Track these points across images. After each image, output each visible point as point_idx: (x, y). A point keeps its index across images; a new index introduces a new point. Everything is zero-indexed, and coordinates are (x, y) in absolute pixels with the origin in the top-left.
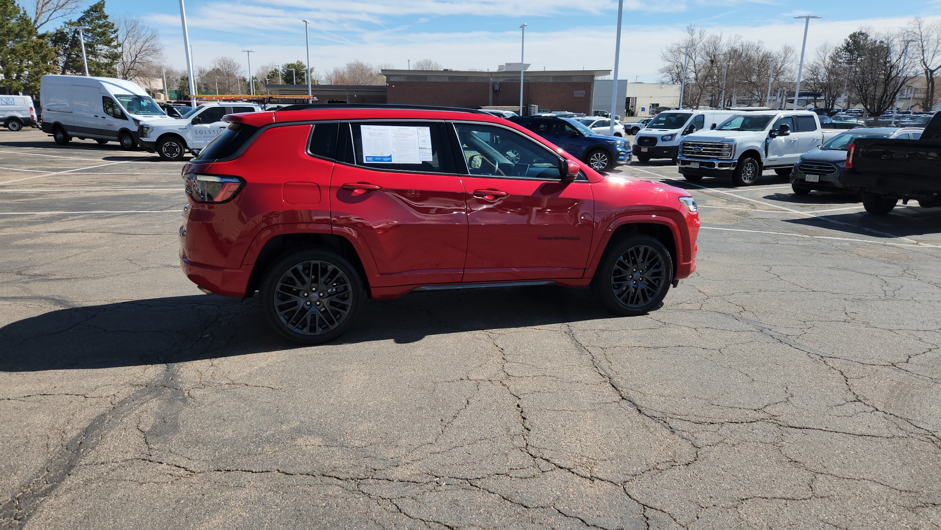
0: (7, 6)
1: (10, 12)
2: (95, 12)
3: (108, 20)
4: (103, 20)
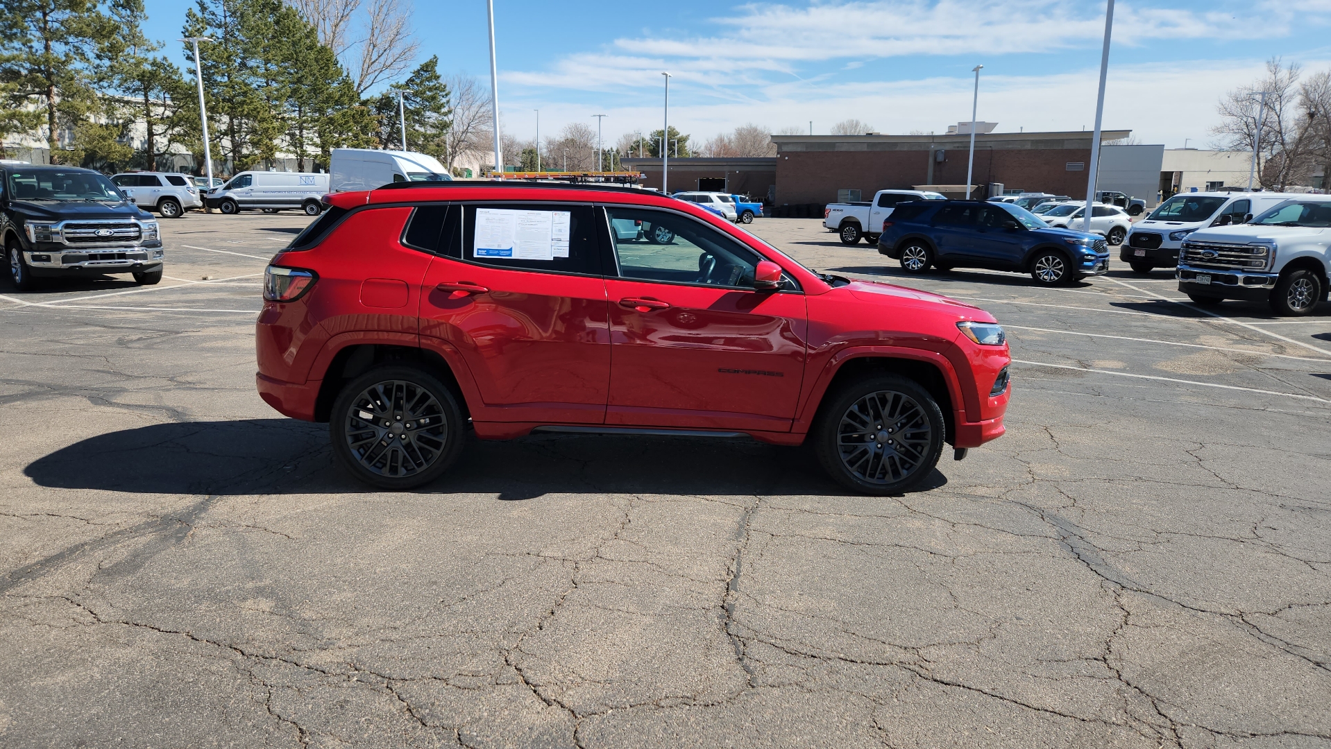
0: (329, 67)
2: (426, 71)
3: (440, 81)
4: (434, 81)
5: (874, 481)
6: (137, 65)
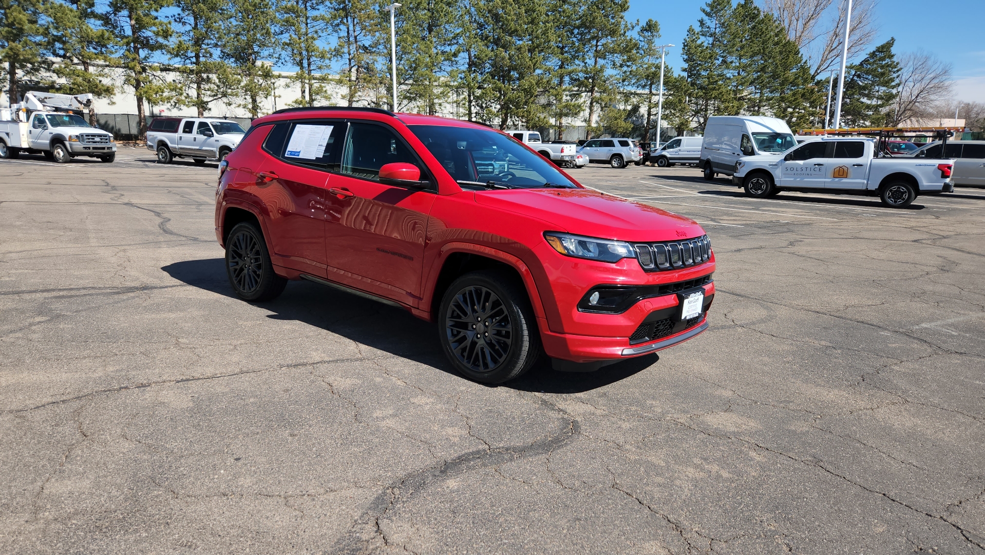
0: (790, 57)
1: (791, 62)
3: (894, 59)
6: (647, 69)
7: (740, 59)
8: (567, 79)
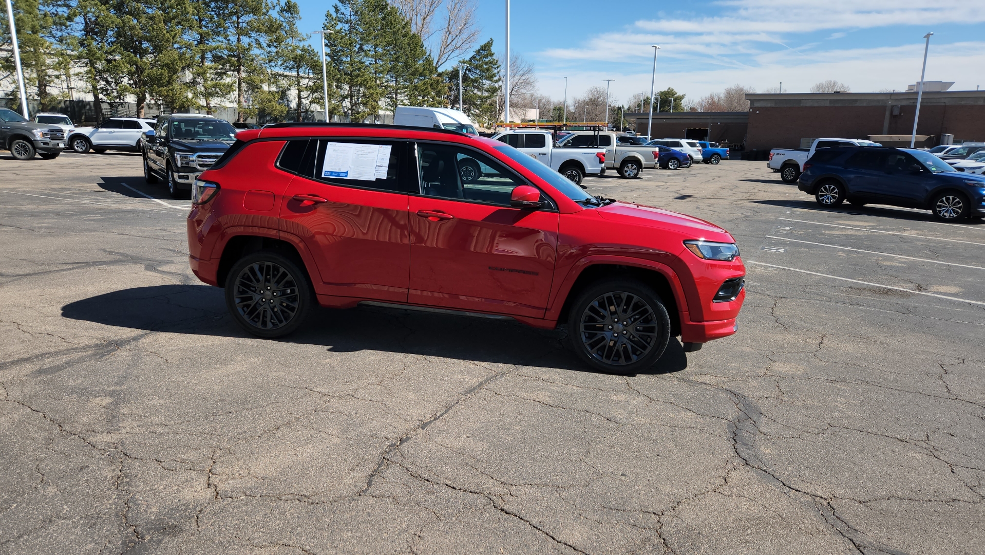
0: (417, 49)
1: (418, 54)
2: (484, 50)
3: (494, 57)
4: (489, 57)
5: (609, 362)
6: (293, 51)
7: (375, 48)
8: (209, 55)
